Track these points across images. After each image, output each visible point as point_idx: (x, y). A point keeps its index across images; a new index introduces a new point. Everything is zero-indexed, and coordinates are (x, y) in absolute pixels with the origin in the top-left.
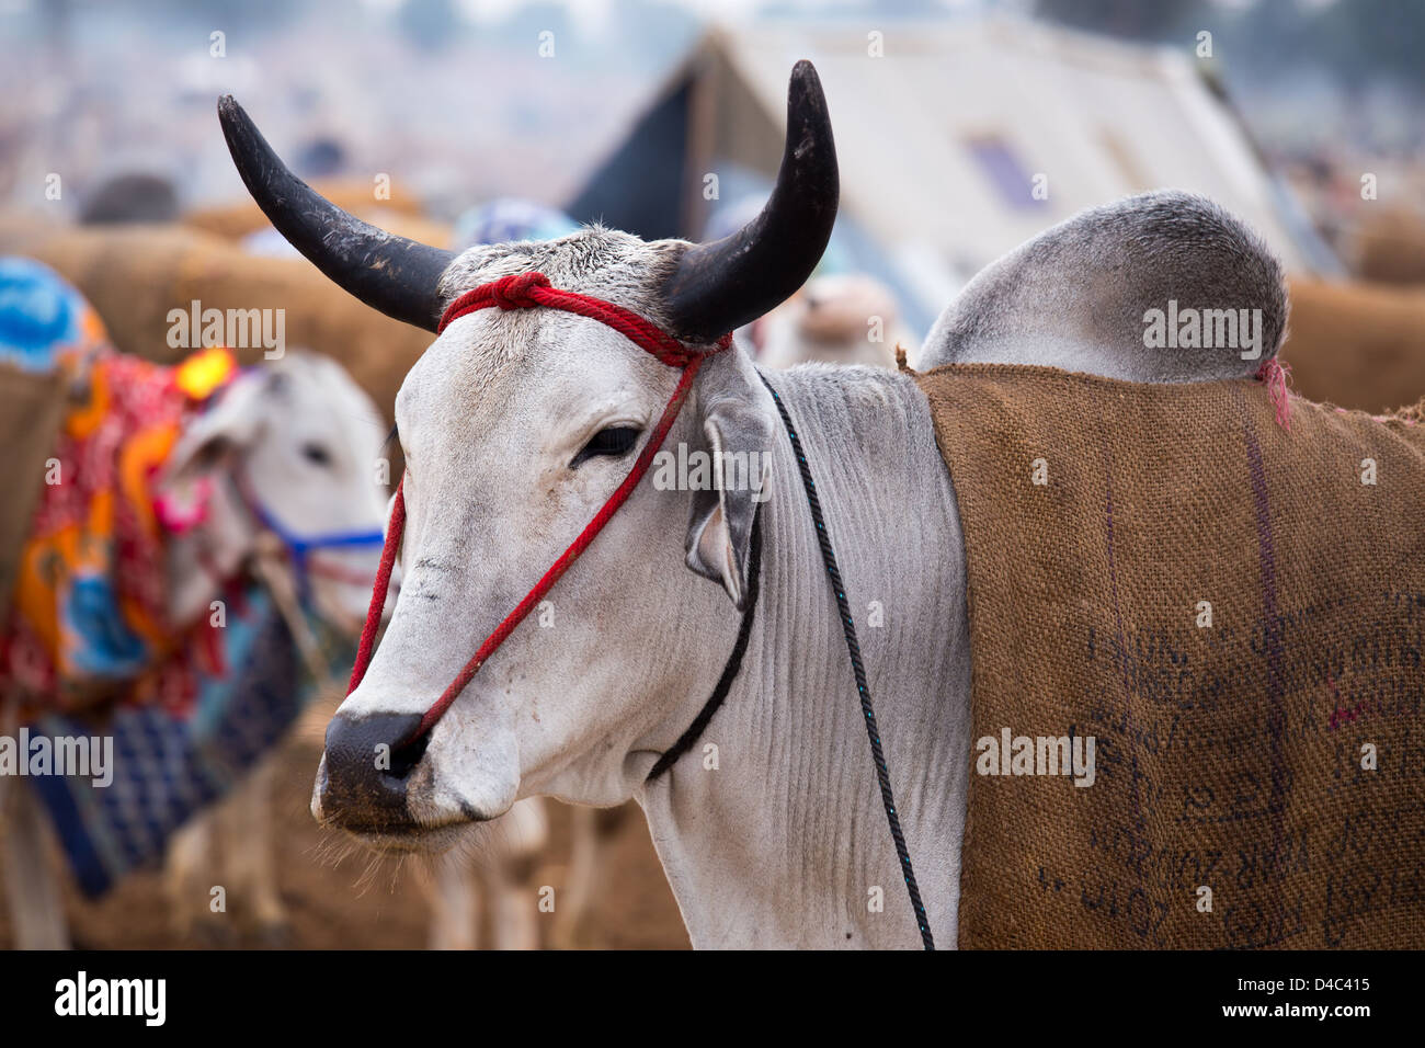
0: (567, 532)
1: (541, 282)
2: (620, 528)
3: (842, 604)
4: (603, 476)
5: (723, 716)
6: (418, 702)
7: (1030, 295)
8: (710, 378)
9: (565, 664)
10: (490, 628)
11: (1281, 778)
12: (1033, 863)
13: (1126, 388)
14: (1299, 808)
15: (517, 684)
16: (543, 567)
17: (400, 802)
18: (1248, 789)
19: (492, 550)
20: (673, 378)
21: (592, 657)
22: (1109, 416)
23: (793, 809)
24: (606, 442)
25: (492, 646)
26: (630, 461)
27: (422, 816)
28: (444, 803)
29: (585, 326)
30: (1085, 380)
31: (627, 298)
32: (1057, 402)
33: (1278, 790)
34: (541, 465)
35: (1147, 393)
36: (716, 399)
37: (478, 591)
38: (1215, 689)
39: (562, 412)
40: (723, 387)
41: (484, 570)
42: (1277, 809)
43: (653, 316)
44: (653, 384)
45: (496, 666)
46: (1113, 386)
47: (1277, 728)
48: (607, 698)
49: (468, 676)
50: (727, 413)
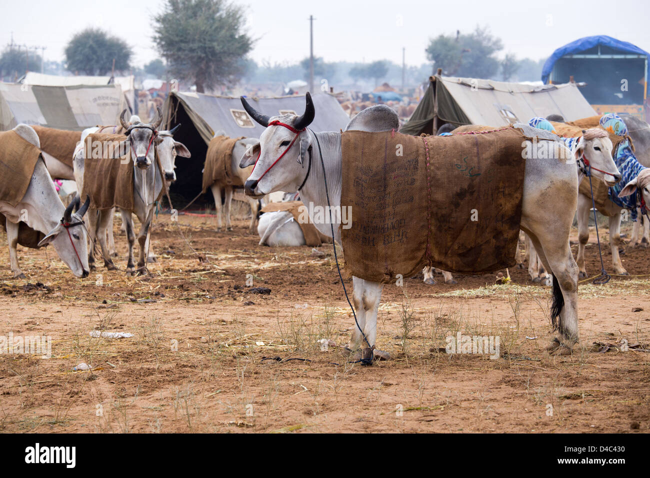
0: (279, 156)
1: (279, 122)
2: (287, 155)
3: (323, 165)
4: (284, 148)
5: (307, 181)
6: (257, 179)
7: (357, 121)
8: (302, 134)
9: (279, 173)
10: (268, 168)
11: (385, 186)
12: (349, 199)
13: (369, 133)
14: (388, 190)
15: (272, 176)
16: (275, 160)
17: (253, 192)
18: (380, 188)
19: (268, 158)
20: (296, 135)
21: (283, 173)
22: (365, 137)
23: (319, 194)
24: (284, 143)
25: (268, 171)
26: (288, 146)
27: (256, 194)
28: (259, 192)
29: (282, 128)
30: (362, 132)
31: (289, 124)
32: (357, 135)
33: (385, 188)
34: (275, 147)
35: (372, 133)
36: (302, 138)
37: (266, 164)
38: (376, 174)
39: (278, 139)
40: (303, 136)
41: (267, 161)
42: (385, 190)
43: (292, 126)
44: (292, 136)
45: (268, 174)
46: (367, 133)
47: (385, 179)
48: (286, 178)
49: (263, 175)
50: (303, 140)
